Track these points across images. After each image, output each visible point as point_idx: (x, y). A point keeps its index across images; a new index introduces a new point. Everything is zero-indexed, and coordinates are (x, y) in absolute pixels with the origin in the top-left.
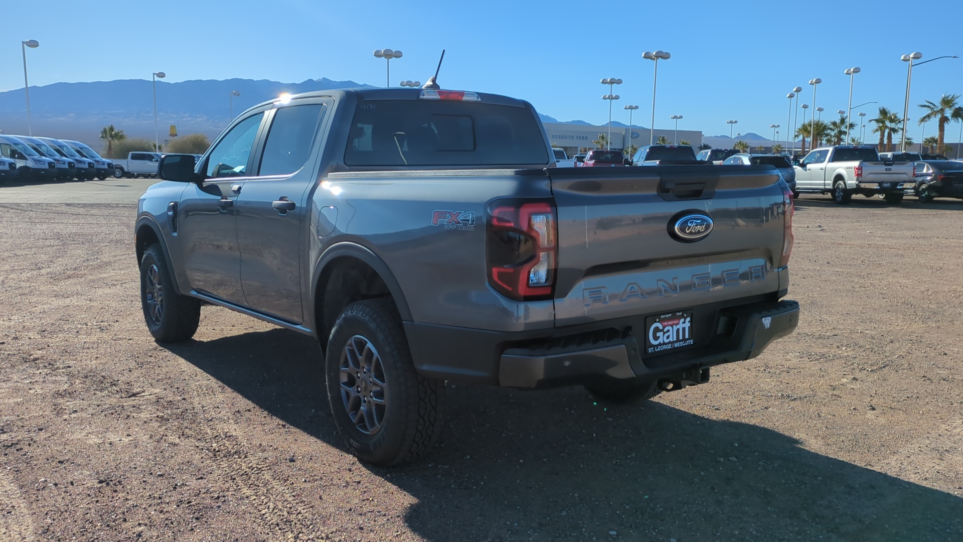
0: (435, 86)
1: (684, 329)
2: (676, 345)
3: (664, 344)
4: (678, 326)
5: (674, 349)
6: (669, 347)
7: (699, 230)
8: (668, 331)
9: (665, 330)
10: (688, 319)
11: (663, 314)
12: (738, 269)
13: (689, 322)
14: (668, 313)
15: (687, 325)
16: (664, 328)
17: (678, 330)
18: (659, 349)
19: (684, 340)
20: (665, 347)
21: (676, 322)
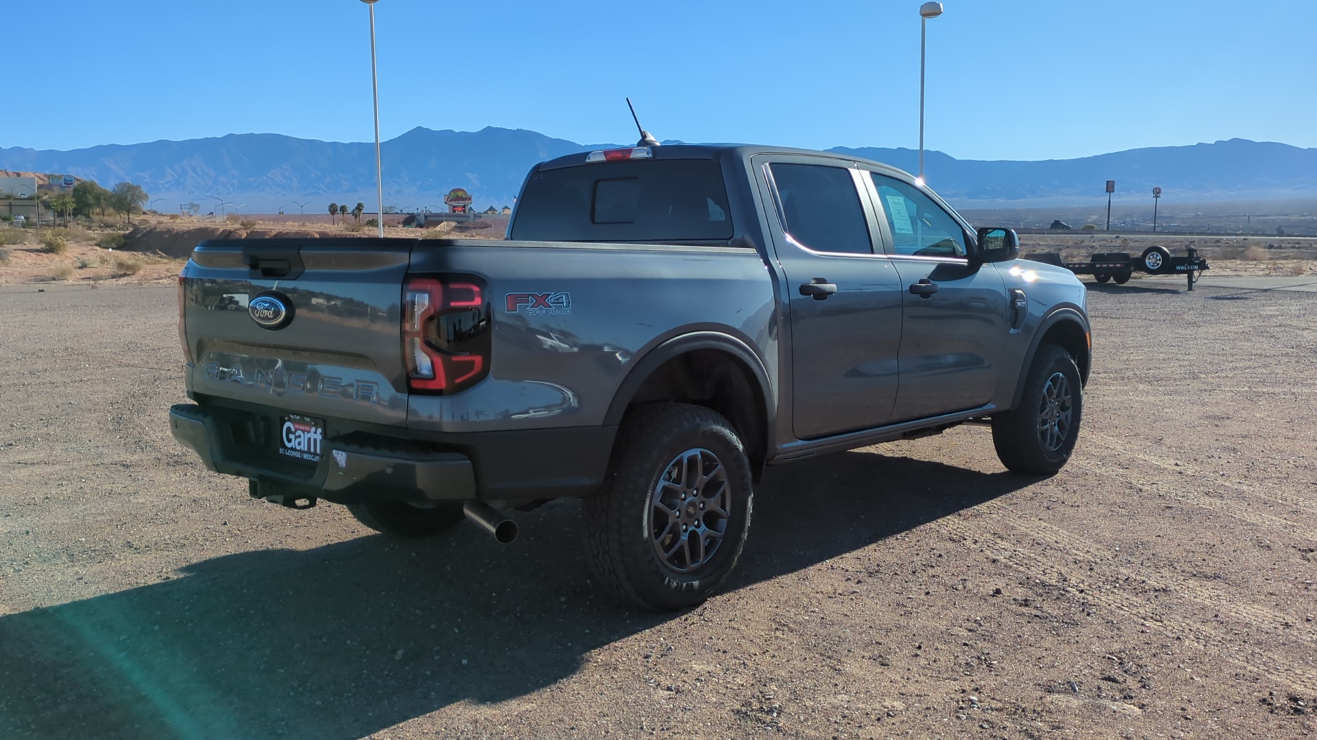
0: (644, 142)
1: (315, 440)
2: (306, 456)
3: (295, 450)
4: (309, 435)
5: (302, 459)
6: (298, 455)
7: (267, 316)
8: (300, 436)
9: (297, 434)
10: (319, 430)
11: (293, 414)
12: (340, 379)
13: (320, 434)
14: (297, 415)
15: (319, 437)
16: (296, 430)
17: (309, 439)
18: (289, 453)
19: (315, 454)
20: (294, 454)
21: (307, 428)
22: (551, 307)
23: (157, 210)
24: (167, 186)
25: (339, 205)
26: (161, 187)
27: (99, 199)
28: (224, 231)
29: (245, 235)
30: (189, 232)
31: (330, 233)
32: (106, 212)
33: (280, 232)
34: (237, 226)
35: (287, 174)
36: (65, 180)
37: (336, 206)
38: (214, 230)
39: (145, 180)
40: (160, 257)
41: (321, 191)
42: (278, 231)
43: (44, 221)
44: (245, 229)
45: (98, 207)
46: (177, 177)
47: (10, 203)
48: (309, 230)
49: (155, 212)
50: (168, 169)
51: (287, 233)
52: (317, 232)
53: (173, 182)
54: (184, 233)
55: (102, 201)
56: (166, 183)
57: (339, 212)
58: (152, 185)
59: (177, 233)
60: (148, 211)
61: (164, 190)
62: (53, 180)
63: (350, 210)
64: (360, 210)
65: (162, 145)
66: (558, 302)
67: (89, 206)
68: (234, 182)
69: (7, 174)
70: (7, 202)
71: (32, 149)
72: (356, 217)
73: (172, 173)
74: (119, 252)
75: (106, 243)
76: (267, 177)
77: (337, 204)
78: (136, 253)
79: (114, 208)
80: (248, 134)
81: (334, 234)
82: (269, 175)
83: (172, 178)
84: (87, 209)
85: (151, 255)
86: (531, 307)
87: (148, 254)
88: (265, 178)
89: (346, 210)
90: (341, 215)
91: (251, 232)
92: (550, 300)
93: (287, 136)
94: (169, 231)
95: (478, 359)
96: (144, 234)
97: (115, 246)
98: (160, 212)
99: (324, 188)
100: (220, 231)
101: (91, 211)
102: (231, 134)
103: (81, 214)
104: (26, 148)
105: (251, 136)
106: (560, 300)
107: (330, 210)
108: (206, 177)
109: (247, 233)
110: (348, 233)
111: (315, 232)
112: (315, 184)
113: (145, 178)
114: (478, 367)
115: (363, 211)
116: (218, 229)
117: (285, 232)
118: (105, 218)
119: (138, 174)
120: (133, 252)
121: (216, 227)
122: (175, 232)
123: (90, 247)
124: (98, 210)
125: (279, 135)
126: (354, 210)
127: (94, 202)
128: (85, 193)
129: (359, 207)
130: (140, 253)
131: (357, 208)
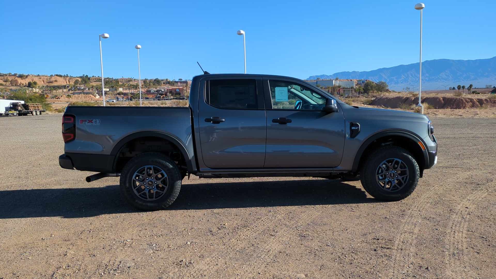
22: (93, 123)
23: (395, 90)
24: (402, 81)
25: (462, 86)
26: (399, 82)
27: (372, 87)
28: (406, 97)
29: (414, 99)
30: (393, 98)
31: (447, 97)
32: (374, 92)
33: (427, 98)
34: (411, 96)
35: (447, 74)
36: (362, 81)
37: (461, 86)
38: (402, 97)
39: (394, 80)
40: (382, 108)
41: (461, 80)
42: (426, 97)
43: (354, 96)
44: (414, 97)
45: (372, 90)
46: (405, 78)
47: (344, 90)
48: (438, 96)
49: (394, 91)
50: (402, 75)
51: (429, 98)
52: (442, 97)
53: (404, 80)
54: (392, 99)
55: (373, 88)
56: (401, 80)
57: (461, 88)
58: (396, 81)
59: (389, 99)
60: (392, 91)
61: (400, 83)
62: (359, 82)
63: (466, 87)
64: (471, 87)
65: (401, 66)
66: (96, 122)
67: (369, 90)
68: (426, 78)
69: (348, 80)
70: (343, 90)
71: (358, 71)
72: (469, 90)
73: (404, 77)
74: (369, 106)
75: (366, 103)
76: (440, 76)
77: (461, 85)
78: (375, 106)
79: (377, 90)
80: (433, 60)
81: (448, 97)
82: (440, 75)
83: (403, 79)
84: (368, 91)
85: (380, 107)
86: (87, 123)
87: (379, 106)
88: (439, 76)
89: (465, 88)
90: (463, 90)
91: (416, 98)
92: (94, 121)
93: (449, 59)
94: (387, 98)
95: (72, 135)
96: (379, 99)
97: (368, 104)
98: (395, 91)
99: (463, 79)
100: (405, 98)
101: (369, 92)
102: (427, 61)
103: (366, 93)
104: (356, 71)
105: (434, 61)
106: (97, 121)
107: (458, 88)
108: (416, 77)
109: (414, 98)
110: (455, 97)
111: (441, 97)
112: (459, 78)
113: (394, 79)
114: (72, 137)
115: (472, 88)
116: (404, 97)
117: (429, 97)
118: (374, 94)
119: (392, 78)
120: (373, 106)
121: (403, 96)
122: (389, 98)
123: (360, 104)
124: (371, 91)
125: (446, 59)
126: (468, 87)
127: (370, 88)
128: (368, 86)
129: (471, 86)
130: (376, 106)
131: (469, 87)
